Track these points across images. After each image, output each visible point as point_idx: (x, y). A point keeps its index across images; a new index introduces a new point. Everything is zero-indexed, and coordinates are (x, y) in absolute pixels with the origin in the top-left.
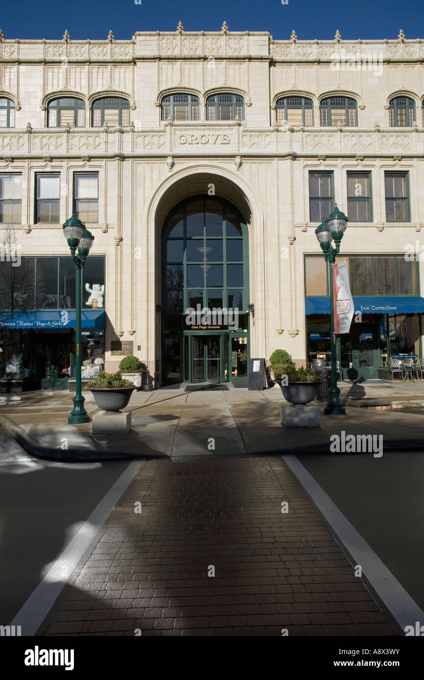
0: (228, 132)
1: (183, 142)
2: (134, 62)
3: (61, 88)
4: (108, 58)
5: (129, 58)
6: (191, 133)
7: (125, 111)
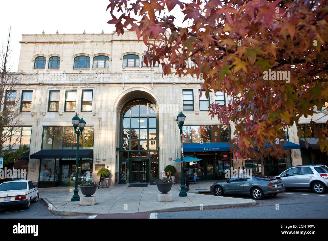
0: (148, 74)
1: (129, 77)
2: (112, 42)
3: (81, 52)
4: (101, 40)
5: (110, 40)
6: (132, 74)
7: (107, 62)
